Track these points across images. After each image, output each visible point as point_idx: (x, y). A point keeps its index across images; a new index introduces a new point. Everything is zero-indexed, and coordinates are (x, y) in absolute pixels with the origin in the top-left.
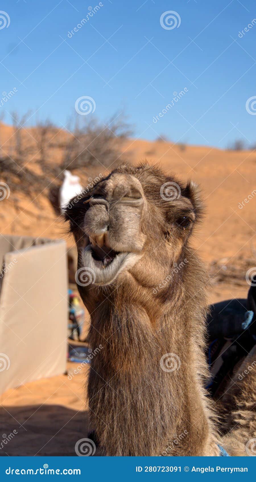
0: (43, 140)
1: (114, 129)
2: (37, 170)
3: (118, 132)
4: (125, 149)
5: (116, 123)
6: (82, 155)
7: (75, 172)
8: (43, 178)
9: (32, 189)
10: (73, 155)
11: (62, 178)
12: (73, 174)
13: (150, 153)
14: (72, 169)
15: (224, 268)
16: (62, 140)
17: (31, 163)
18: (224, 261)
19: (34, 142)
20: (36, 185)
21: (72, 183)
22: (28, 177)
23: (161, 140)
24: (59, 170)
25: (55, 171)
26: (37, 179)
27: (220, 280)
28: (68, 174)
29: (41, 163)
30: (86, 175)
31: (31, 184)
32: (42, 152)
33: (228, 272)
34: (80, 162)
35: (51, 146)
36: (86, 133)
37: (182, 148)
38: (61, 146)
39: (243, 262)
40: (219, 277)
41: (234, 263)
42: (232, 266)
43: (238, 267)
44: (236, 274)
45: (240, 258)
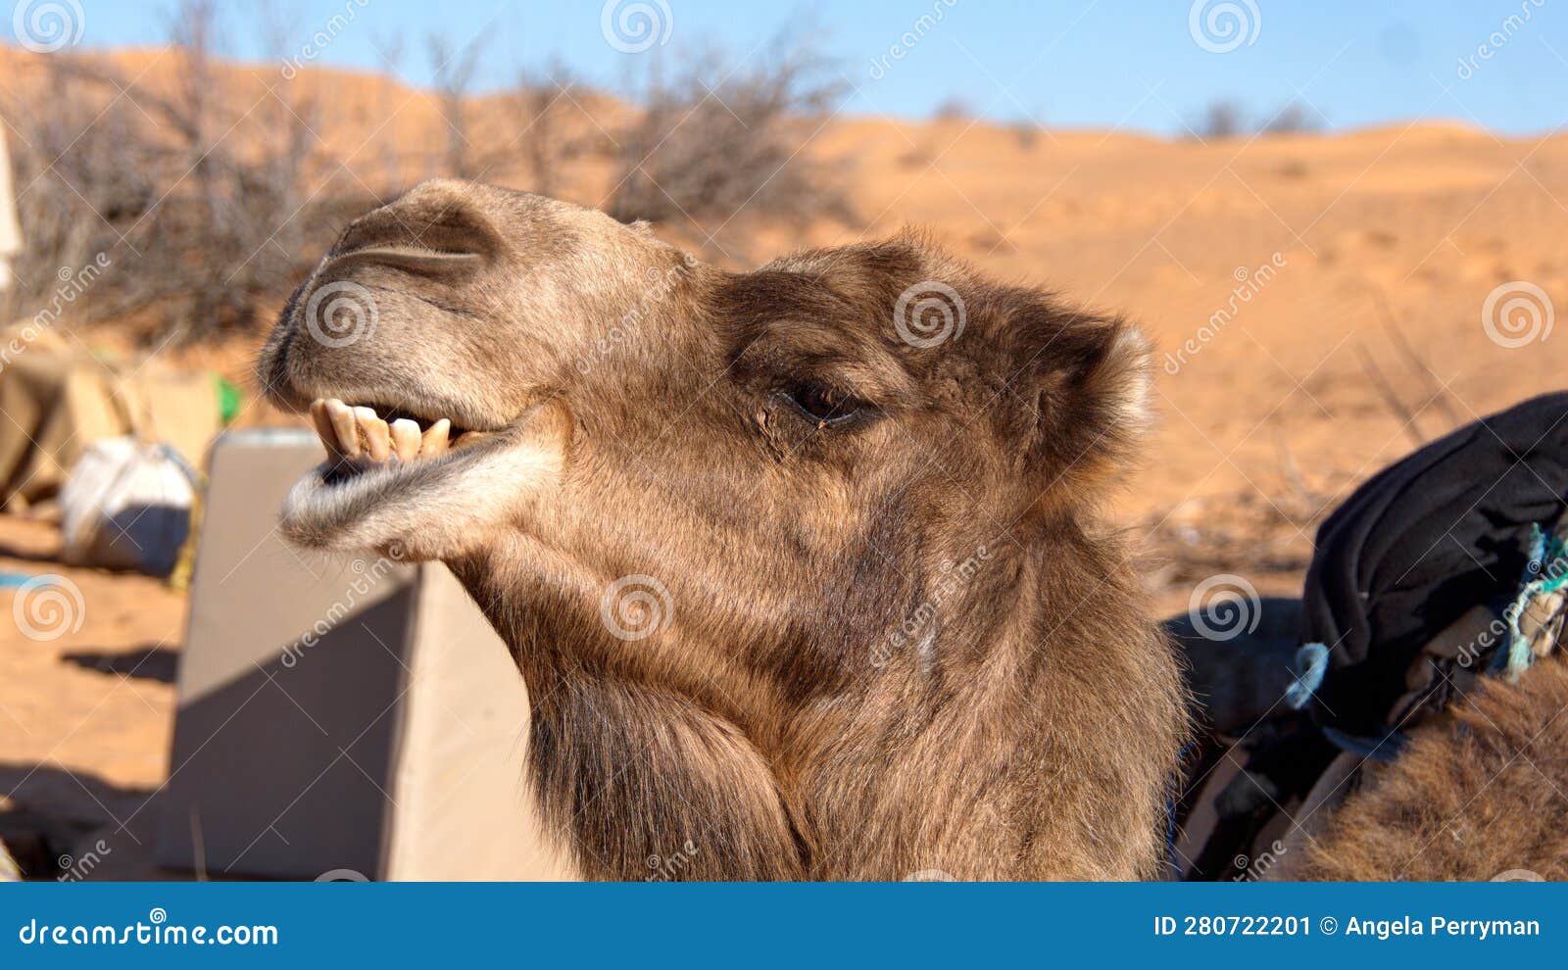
1: (785, 79)
4: (826, 149)
5: (790, 54)
6: (680, 173)
10: (645, 175)
13: (913, 161)
15: (1189, 534)
16: (606, 124)
18: (1187, 512)
19: (510, 134)
23: (950, 115)
27: (1179, 577)
32: (540, 169)
33: (1206, 551)
34: (672, 195)
35: (570, 152)
36: (686, 96)
37: (1025, 137)
38: (606, 150)
39: (1255, 513)
40: (1172, 568)
41: (1224, 518)
42: (1216, 529)
43: (1238, 532)
44: (1233, 553)
45: (1246, 499)
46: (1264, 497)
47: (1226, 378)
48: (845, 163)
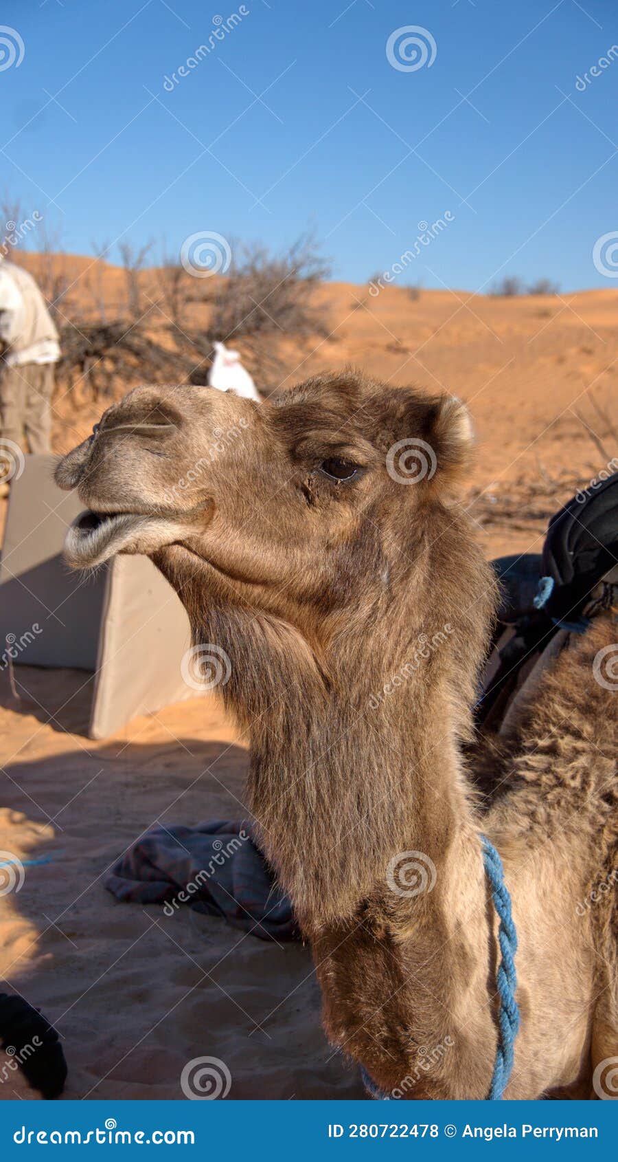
0: (176, 291)
1: (297, 267)
2: (168, 343)
3: (304, 273)
4: (315, 300)
5: (299, 256)
7: (232, 344)
8: (178, 356)
9: (158, 375)
10: (227, 315)
11: (212, 355)
12: (228, 348)
13: (356, 307)
14: (225, 339)
16: (206, 289)
17: (156, 331)
18: (491, 489)
19: (161, 296)
20: (167, 368)
21: (228, 363)
22: (151, 354)
24: (204, 341)
25: (197, 342)
26: (167, 357)
27: (486, 522)
28: (219, 347)
29: (173, 330)
30: (251, 348)
31: (158, 367)
32: (175, 312)
33: (500, 508)
34: (239, 326)
35: (189, 299)
36: (247, 273)
37: (414, 294)
38: (206, 300)
39: (524, 490)
40: (483, 517)
41: (509, 491)
42: (505, 497)
43: (516, 498)
44: (512, 509)
45: (520, 482)
46: (528, 481)
47: (511, 419)
48: (325, 308)
